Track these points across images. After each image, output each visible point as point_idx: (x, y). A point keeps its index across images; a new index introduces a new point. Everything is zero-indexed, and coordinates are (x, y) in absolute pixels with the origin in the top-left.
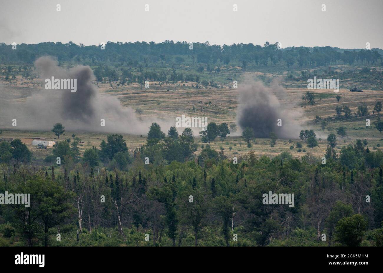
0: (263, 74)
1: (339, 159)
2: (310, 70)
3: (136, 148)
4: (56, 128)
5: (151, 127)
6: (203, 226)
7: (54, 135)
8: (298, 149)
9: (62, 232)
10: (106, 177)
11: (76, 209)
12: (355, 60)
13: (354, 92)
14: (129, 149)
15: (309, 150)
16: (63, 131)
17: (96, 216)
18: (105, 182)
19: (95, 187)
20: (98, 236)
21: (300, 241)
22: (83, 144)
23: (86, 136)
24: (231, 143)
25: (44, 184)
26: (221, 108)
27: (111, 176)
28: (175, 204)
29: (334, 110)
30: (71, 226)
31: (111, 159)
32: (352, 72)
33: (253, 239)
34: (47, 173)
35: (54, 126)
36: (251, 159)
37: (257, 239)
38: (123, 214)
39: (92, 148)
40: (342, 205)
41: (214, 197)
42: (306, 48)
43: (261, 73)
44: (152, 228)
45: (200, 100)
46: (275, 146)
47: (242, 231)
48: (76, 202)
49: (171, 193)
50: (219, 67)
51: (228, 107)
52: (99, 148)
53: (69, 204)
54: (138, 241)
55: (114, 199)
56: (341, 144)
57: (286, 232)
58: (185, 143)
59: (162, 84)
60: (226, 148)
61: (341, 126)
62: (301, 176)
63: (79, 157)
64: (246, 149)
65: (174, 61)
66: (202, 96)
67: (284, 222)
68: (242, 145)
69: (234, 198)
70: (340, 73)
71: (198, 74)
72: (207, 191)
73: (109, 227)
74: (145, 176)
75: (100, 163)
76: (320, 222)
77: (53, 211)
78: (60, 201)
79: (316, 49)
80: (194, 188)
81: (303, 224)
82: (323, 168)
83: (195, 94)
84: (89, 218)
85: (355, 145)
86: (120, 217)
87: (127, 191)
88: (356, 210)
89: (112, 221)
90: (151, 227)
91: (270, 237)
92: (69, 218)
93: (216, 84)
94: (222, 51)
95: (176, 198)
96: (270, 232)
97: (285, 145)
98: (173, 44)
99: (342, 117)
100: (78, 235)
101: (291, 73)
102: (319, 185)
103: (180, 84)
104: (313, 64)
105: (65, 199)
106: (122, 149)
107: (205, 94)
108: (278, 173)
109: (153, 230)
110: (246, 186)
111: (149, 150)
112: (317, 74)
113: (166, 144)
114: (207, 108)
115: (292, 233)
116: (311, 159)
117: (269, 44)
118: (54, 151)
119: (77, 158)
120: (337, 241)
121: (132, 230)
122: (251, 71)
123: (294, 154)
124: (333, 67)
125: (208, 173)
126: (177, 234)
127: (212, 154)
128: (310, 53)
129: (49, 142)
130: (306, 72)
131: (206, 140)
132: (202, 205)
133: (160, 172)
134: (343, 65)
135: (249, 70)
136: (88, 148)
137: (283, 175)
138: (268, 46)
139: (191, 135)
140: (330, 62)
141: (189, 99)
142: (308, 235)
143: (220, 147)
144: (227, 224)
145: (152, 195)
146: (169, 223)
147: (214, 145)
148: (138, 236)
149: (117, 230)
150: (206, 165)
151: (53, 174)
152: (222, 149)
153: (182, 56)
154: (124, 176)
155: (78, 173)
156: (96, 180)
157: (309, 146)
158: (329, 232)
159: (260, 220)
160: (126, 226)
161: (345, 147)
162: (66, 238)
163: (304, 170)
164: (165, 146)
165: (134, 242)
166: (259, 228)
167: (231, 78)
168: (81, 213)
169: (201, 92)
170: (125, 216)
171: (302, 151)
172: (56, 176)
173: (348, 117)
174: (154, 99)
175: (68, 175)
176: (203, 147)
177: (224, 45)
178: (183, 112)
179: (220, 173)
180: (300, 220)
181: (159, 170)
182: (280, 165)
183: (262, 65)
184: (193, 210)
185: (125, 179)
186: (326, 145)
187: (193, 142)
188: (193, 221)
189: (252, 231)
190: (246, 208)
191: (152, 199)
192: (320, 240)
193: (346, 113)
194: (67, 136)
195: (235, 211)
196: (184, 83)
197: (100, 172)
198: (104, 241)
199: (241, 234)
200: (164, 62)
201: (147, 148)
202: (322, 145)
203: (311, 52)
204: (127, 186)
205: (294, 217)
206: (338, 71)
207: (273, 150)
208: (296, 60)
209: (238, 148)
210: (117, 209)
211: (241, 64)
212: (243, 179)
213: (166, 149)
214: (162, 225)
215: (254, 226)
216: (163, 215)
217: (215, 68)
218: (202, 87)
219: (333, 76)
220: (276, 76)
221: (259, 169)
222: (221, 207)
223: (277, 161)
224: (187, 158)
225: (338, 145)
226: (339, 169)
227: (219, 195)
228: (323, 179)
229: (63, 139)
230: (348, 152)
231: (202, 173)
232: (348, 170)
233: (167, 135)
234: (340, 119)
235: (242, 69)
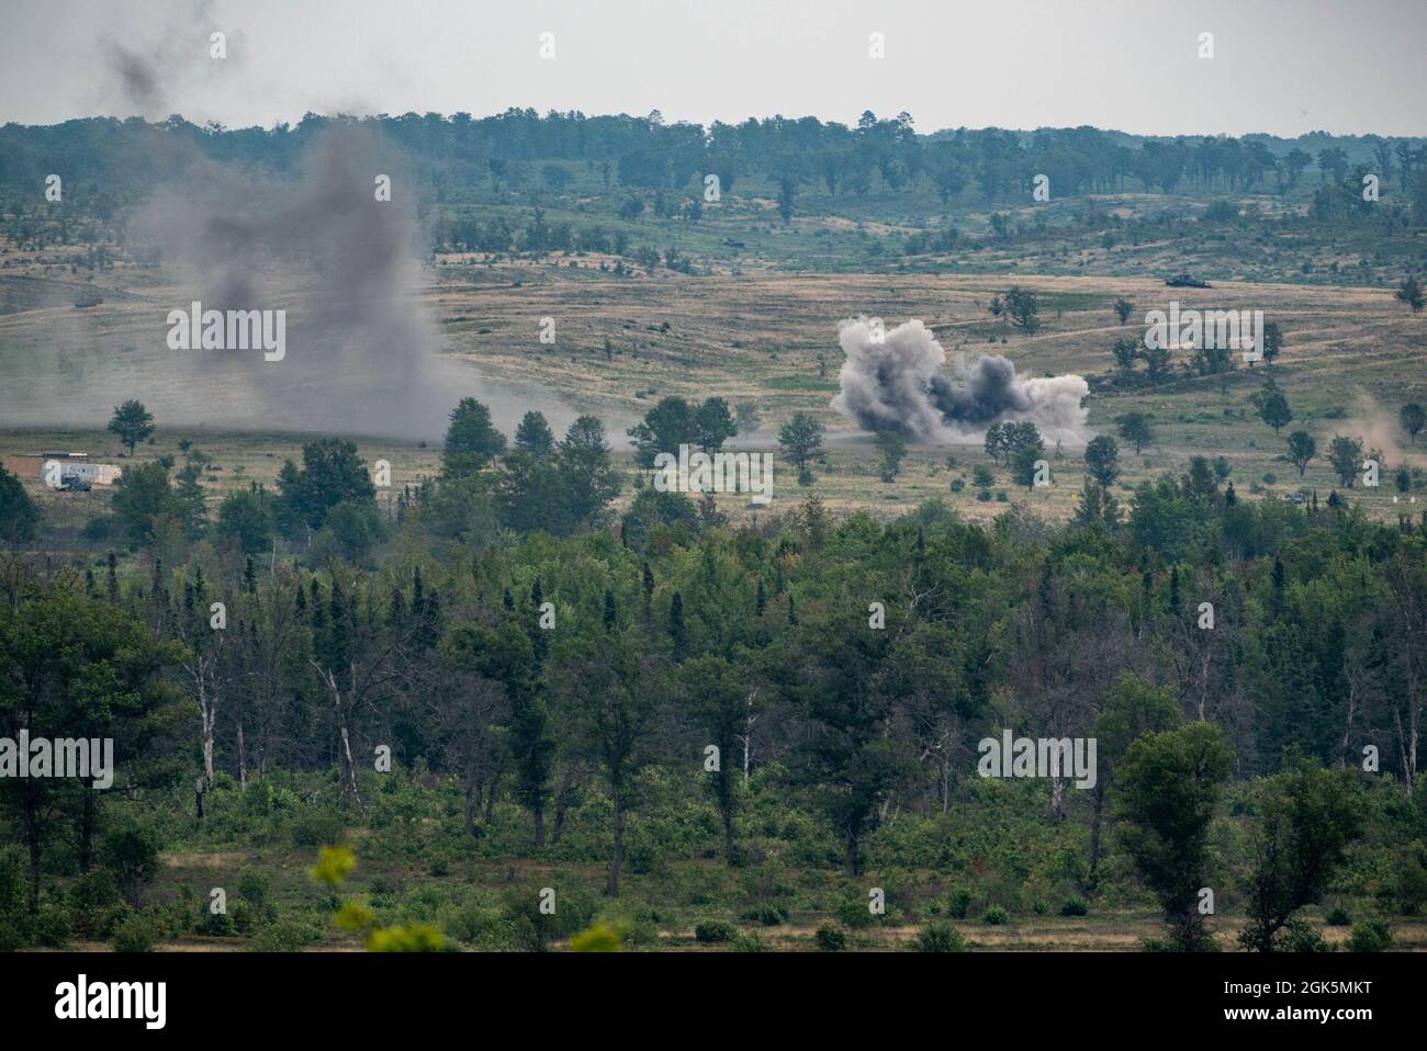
0: (853, 226)
1: (1128, 525)
2: (1022, 211)
3: (403, 488)
4: (126, 419)
5: (457, 412)
6: (642, 764)
7: (117, 445)
8: (978, 490)
9: (143, 785)
10: (296, 588)
11: (192, 705)
12: (1184, 176)
13: (1180, 289)
14: (379, 493)
15: (1017, 494)
16: (150, 430)
17: (262, 730)
18: (294, 606)
19: (258, 626)
20: (270, 799)
21: (989, 819)
22: (218, 474)
23: (228, 446)
25: (80, 615)
26: (705, 346)
27: (315, 586)
28: (540, 687)
29: (1110, 353)
30: (175, 762)
31: (316, 526)
32: (1173, 217)
33: (818, 811)
34: (89, 575)
35: (118, 412)
36: (810, 524)
37: (833, 811)
38: (358, 723)
39: (248, 489)
40: (1140, 690)
41: (678, 661)
42: (1006, 132)
43: (845, 222)
44: (461, 770)
45: (631, 318)
46: (896, 479)
47: (781, 782)
48: (194, 678)
49: (529, 645)
50: (696, 201)
51: (729, 340)
52: (274, 489)
53: (167, 684)
54: (410, 819)
55: (324, 669)
56: (1134, 474)
57: (940, 787)
58: (577, 467)
59: (494, 262)
61: (1134, 410)
62: (993, 585)
63: (203, 521)
64: (792, 492)
65: (538, 181)
66: (635, 302)
67: (931, 751)
68: (779, 477)
69: (750, 663)
70: (1129, 220)
71: (622, 225)
72: (654, 639)
73: (309, 766)
74: (432, 585)
75: (278, 542)
77: (115, 708)
78: (136, 674)
79: (1043, 137)
80: (608, 627)
82: (1071, 558)
83: (614, 297)
84: (240, 734)
85: (1184, 478)
86: (349, 732)
87: (374, 638)
88: (1190, 708)
89: (321, 747)
90: (457, 767)
91: (883, 802)
92: (169, 736)
93: (687, 262)
94: (707, 145)
95: (547, 666)
96: (880, 786)
97: (932, 476)
98: (537, 120)
99: (1138, 376)
100: (199, 796)
101: (956, 221)
102: (1054, 619)
103: (560, 261)
104: (1031, 190)
105: (153, 668)
106: (353, 492)
107: (647, 298)
108: (907, 576)
109: (465, 777)
110: (793, 620)
111: (450, 493)
112: (1047, 224)
113: (512, 472)
114: (653, 344)
115: (959, 791)
116: (1027, 526)
117: (874, 119)
118: (117, 498)
119: (197, 525)
120: (1122, 817)
121: (391, 778)
122: (811, 215)
123: (967, 510)
124: (1105, 200)
125: (657, 576)
126: (548, 792)
127: (674, 509)
128: (1021, 149)
129: (101, 468)
130: (1006, 217)
131: (651, 459)
132: (637, 690)
133: (486, 569)
134: (1139, 192)
135: (804, 211)
136: (237, 487)
137: (925, 581)
138: (871, 125)
139: (600, 440)
140: (1094, 184)
141: (591, 315)
142: (1018, 796)
144: (727, 757)
145: (460, 652)
146: (519, 753)
148: (411, 801)
149: (336, 778)
150: (653, 546)
151: (114, 581)
153: (565, 164)
154: (363, 588)
155: (199, 576)
156: (263, 600)
157: (1018, 481)
159: (844, 741)
161: (1147, 483)
162: (159, 807)
163: (1000, 562)
164: (508, 478)
165: (398, 821)
166: (842, 772)
167: (740, 241)
168: (212, 718)
169: (635, 289)
170: (364, 729)
171: (994, 498)
172: (124, 588)
173: (1159, 378)
174: (468, 316)
175: (166, 584)
176: (639, 484)
177: (717, 122)
178: (569, 360)
179: (699, 576)
181: (485, 567)
182: (913, 547)
183: (852, 192)
184: (605, 706)
185: (364, 598)
186: (1082, 476)
187: (606, 466)
188: (607, 746)
189: (817, 783)
190: (795, 700)
191: (460, 668)
192: (1061, 817)
193: (1152, 363)
194: (164, 448)
195: (757, 709)
196: (574, 257)
197: (275, 572)
198: (290, 817)
199: (776, 793)
200: (503, 184)
201: (444, 488)
202: (1066, 477)
203: (1025, 147)
204: (371, 621)
205: (966, 734)
206: (1124, 213)
207: (890, 493)
208: (972, 176)
210: (338, 702)
211: (777, 190)
212: (784, 596)
213: (511, 492)
214: (495, 759)
215: (824, 764)
216: (499, 723)
217: (683, 206)
218: (636, 272)
219: (1103, 233)
220: (899, 233)
221: (839, 562)
222: (706, 698)
223: (905, 534)
224: (585, 524)
225: (1123, 479)
226: (1129, 562)
227: (697, 654)
228: (1072, 596)
229: (149, 457)
230: (1162, 501)
231: (635, 575)
232: (1161, 566)
233: (512, 442)
234: (1129, 383)
235: (777, 209)
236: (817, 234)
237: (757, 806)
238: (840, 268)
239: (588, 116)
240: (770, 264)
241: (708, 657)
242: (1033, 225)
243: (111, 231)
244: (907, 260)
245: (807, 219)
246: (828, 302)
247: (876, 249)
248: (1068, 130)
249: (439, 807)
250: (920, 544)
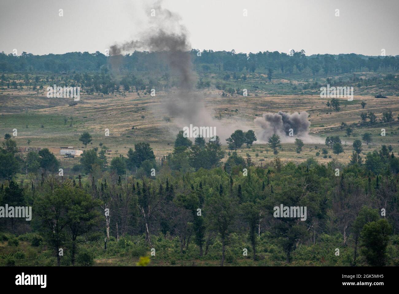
0: (289, 82)
1: (365, 164)
2: (335, 77)
3: (163, 156)
4: (84, 137)
5: (178, 135)
6: (230, 232)
7: (81, 144)
8: (324, 155)
9: (90, 240)
10: (133, 185)
11: (103, 217)
12: (380, 67)
13: (378, 99)
14: (156, 158)
15: (334, 156)
16: (91, 140)
17: (123, 224)
18: (132, 190)
19: (122, 195)
20: (126, 244)
21: (326, 246)
22: (110, 152)
23: (113, 144)
24: (258, 150)
25: (72, 192)
26: (248, 116)
27: (138, 184)
28: (202, 211)
29: (360, 117)
30: (98, 234)
31: (139, 167)
32: (377, 79)
33: (279, 245)
34: (74, 181)
35: (82, 135)
36: (277, 165)
37: (283, 245)
38: (150, 222)
39: (119, 157)
40: (368, 210)
41: (240, 204)
42: (331, 55)
43: (286, 81)
44: (180, 235)
45: (227, 108)
46: (301, 152)
47: (269, 237)
48: (104, 210)
49: (198, 200)
50: (245, 75)
51: (254, 114)
52: (126, 157)
53: (96, 212)
54: (165, 249)
55: (141, 207)
56: (366, 150)
57: (313, 237)
58: (212, 150)
60: (253, 155)
61: (367, 132)
62: (327, 181)
63: (106, 166)
64: (272, 156)
65: (200, 69)
66: (228, 103)
67: (310, 228)
68: (268, 152)
69: (260, 204)
70: (365, 80)
71: (224, 82)
72: (234, 198)
73: (136, 234)
74: (171, 183)
75: (127, 171)
76: (346, 227)
77: (81, 218)
78: (87, 209)
79: (341, 56)
80: (221, 195)
81: (330, 230)
82: (348, 174)
83: (222, 102)
84: (117, 225)
85: (380, 151)
86: (148, 225)
87: (155, 198)
89: (140, 229)
90: (178, 234)
91: (297, 242)
92: (97, 226)
93: (242, 92)
94: (248, 59)
95: (204, 206)
96: (296, 238)
97: (311, 151)
99: (367, 123)
100: (105, 243)
101: (317, 80)
102: (344, 191)
103: (207, 92)
104: (338, 71)
105: (92, 207)
106: (149, 157)
107: (231, 102)
108: (303, 179)
109: (181, 237)
110: (272, 192)
111: (176, 157)
112: (342, 81)
113: (193, 151)
114: (233, 115)
115: (318, 239)
116: (337, 165)
117: (294, 52)
118: (82, 160)
119: (105, 167)
120: (363, 245)
121: (160, 237)
122: (277, 79)
123: (320, 161)
124: (358, 74)
125: (234, 180)
126: (204, 241)
127: (239, 161)
128: (335, 60)
129: (77, 151)
130: (331, 79)
131: (233, 147)
132: (229, 212)
133: (187, 179)
134: (367, 72)
135: (275, 78)
136: (116, 156)
137: (308, 181)
139: (218, 142)
140: (355, 69)
141: (216, 107)
142: (334, 240)
143: (247, 154)
144: (254, 230)
145: (179, 202)
146: (196, 230)
147: (240, 152)
148: (165, 244)
149: (144, 237)
150: (233, 172)
151: (81, 183)
152: (248, 155)
153: (208, 65)
154: (152, 184)
155: (105, 181)
156: (123, 188)
157: (335, 153)
158: (355, 237)
159: (286, 226)
160: (154, 234)
161: (370, 152)
162: (94, 246)
163: (330, 175)
164: (193, 153)
165: (162, 249)
166: (286, 234)
167: (257, 86)
168: (109, 221)
169: (228, 100)
170: (152, 224)
171: (328, 157)
172: (84, 185)
173: (373, 124)
175: (96, 184)
176: (229, 154)
177: (250, 53)
179: (246, 180)
180: (326, 226)
181: (186, 178)
182: (306, 171)
183: (288, 72)
184: (220, 217)
185: (152, 187)
186: (352, 151)
187: (220, 150)
188: (220, 228)
189: (279, 237)
191: (179, 206)
192: (346, 246)
193: (371, 119)
194: (95, 145)
195: (262, 217)
196: (211, 91)
197: (127, 180)
198: (131, 249)
199: (268, 240)
201: (175, 156)
202: (347, 151)
203: (336, 60)
204: (154, 194)
205: (320, 223)
206: (363, 78)
207: (299, 156)
208: (321, 68)
209: (264, 155)
210: (145, 216)
211: (267, 72)
212: (270, 185)
213: (193, 157)
214: (189, 232)
215: (281, 232)
216: (190, 222)
217: (241, 76)
218: (228, 95)
219: (357, 83)
220: (301, 84)
221: (285, 176)
222: (248, 214)
223: (303, 167)
224: (214, 166)
225: (363, 151)
226: (365, 175)
227: (246, 202)
228: (349, 184)
229: (91, 148)
230: (374, 157)
231: (229, 180)
232: (374, 176)
233: (194, 143)
234: (365, 125)
235: (268, 77)
236: (279, 84)
237: (262, 244)
238: (285, 94)
239: (214, 51)
240: (266, 92)
241: (248, 203)
242: (338, 81)
243: (80, 84)
244: (303, 91)
245: (276, 80)
246: (281, 103)
247: (295, 88)
248: (348, 54)
249: (173, 245)
250: (307, 170)
